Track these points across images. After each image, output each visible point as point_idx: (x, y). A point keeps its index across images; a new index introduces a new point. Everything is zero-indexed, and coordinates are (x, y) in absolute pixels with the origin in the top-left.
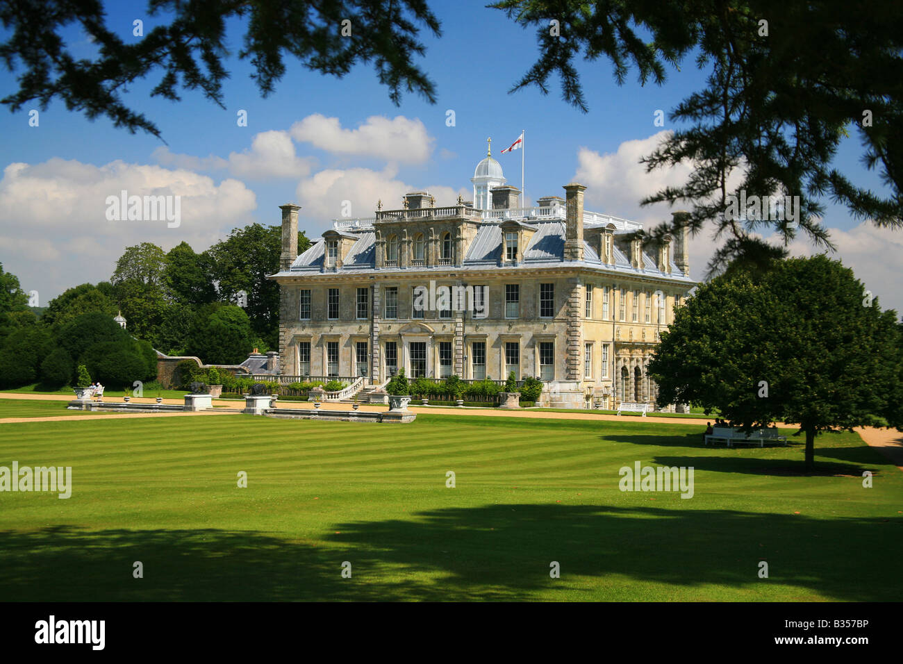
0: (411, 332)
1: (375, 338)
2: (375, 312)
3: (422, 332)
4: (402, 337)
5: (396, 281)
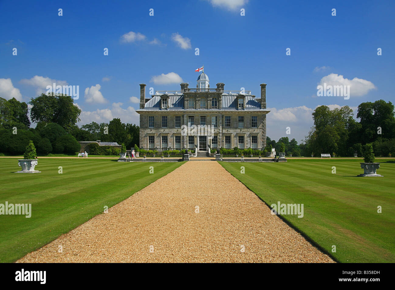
5: (194, 114)
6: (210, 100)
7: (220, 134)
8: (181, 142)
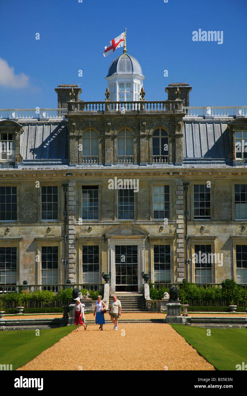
0: (120, 234)
1: (71, 242)
2: (69, 213)
3: (133, 234)
4: (109, 240)
5: (97, 178)
6: (149, 137)
7: (180, 241)
8: (61, 266)
